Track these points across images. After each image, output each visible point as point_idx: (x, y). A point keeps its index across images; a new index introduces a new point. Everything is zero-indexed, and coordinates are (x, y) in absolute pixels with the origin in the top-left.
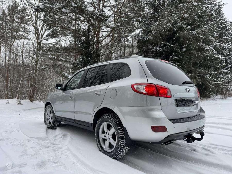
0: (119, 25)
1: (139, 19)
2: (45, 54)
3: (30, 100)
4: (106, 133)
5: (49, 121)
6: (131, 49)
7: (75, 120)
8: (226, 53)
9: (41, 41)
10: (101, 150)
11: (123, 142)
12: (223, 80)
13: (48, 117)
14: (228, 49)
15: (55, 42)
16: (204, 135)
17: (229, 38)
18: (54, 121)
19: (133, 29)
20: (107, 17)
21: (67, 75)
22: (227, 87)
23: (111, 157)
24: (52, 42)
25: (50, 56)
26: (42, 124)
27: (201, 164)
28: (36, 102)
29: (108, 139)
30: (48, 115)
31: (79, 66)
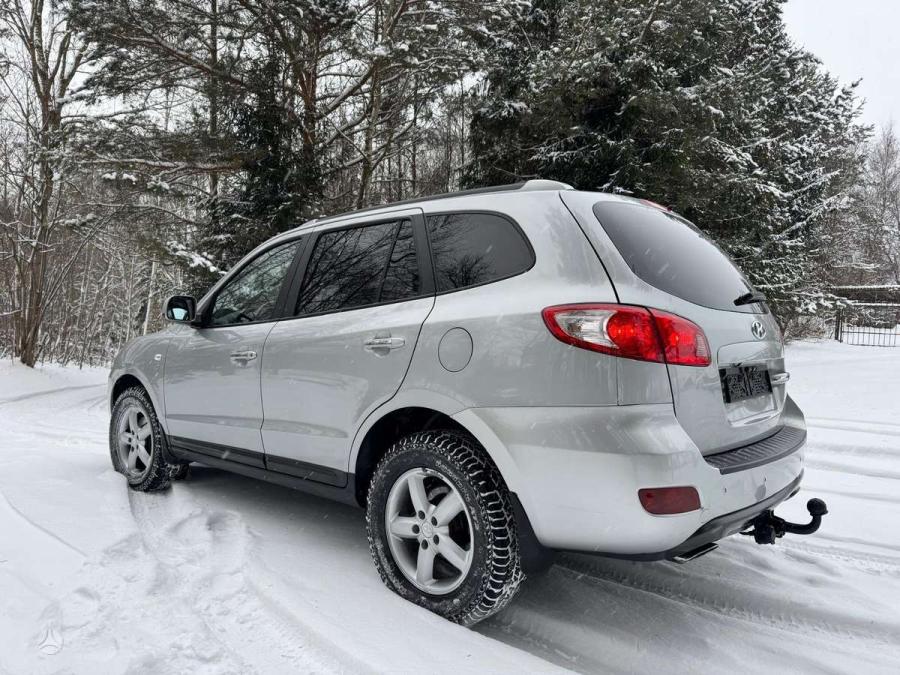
0: (403, 50)
1: (479, 28)
2: (83, 161)
3: (19, 359)
4: (422, 515)
5: (133, 456)
6: (441, 151)
7: (263, 457)
8: (794, 178)
9: (60, 105)
10: (398, 586)
11: (506, 553)
12: (781, 276)
13: (130, 440)
14: (795, 160)
15: (125, 113)
16: (825, 512)
17: (805, 121)
18: (160, 458)
19: (459, 71)
20: (352, 14)
21: (184, 253)
22: (794, 302)
23: (450, 619)
24: (111, 112)
25: (111, 173)
26: (103, 470)
27: (805, 623)
28: (47, 365)
29: (431, 541)
30: (128, 430)
31: (235, 216)
